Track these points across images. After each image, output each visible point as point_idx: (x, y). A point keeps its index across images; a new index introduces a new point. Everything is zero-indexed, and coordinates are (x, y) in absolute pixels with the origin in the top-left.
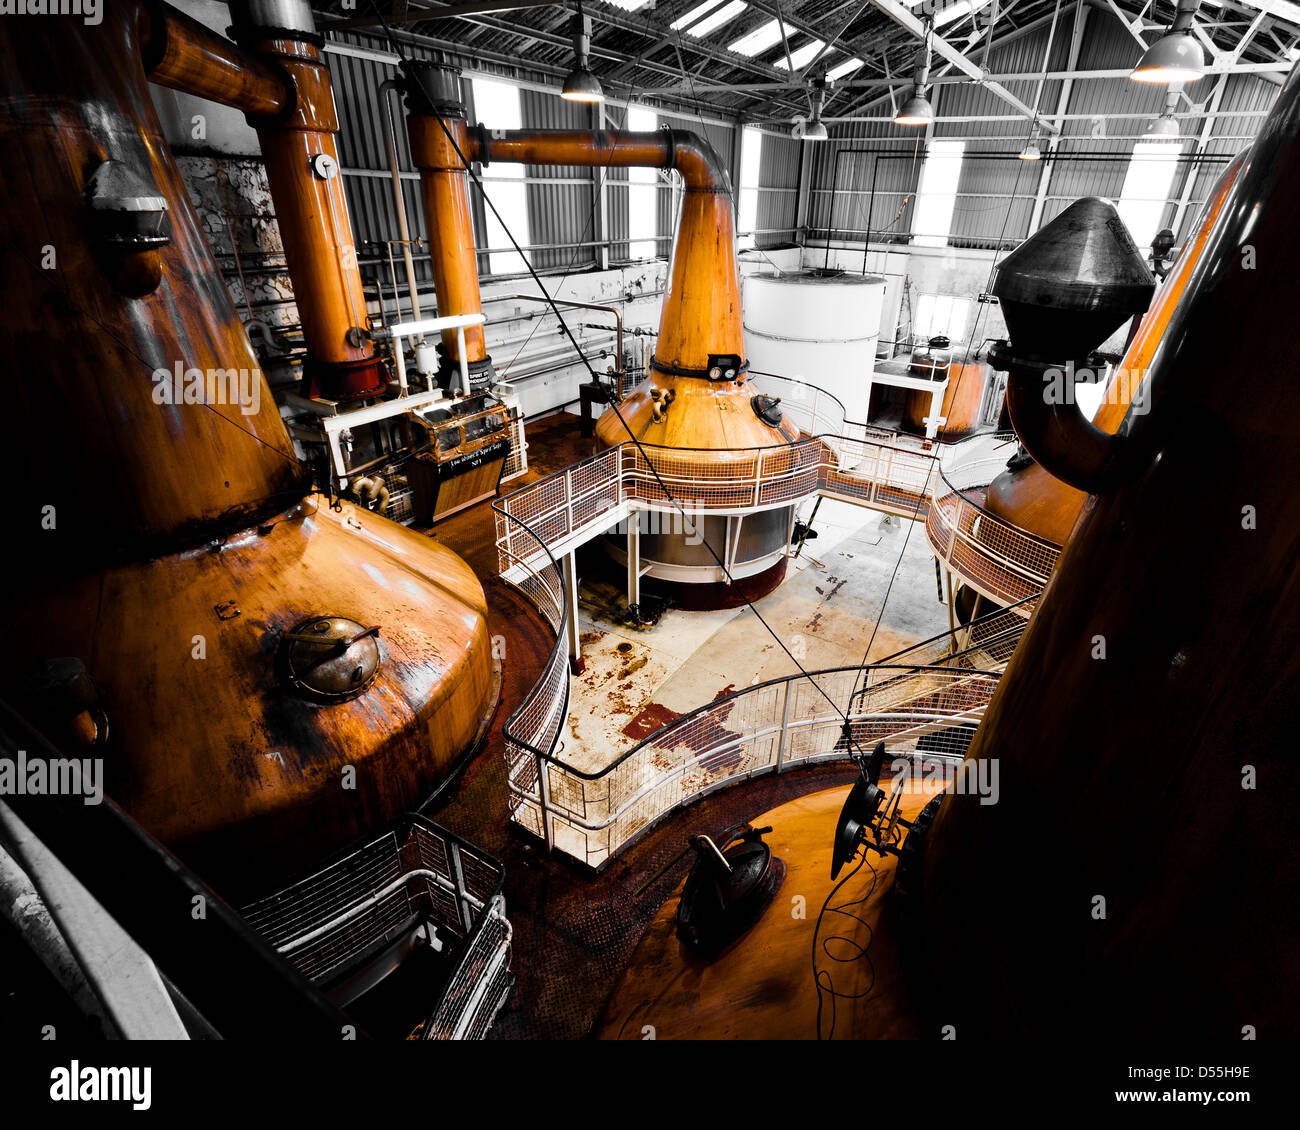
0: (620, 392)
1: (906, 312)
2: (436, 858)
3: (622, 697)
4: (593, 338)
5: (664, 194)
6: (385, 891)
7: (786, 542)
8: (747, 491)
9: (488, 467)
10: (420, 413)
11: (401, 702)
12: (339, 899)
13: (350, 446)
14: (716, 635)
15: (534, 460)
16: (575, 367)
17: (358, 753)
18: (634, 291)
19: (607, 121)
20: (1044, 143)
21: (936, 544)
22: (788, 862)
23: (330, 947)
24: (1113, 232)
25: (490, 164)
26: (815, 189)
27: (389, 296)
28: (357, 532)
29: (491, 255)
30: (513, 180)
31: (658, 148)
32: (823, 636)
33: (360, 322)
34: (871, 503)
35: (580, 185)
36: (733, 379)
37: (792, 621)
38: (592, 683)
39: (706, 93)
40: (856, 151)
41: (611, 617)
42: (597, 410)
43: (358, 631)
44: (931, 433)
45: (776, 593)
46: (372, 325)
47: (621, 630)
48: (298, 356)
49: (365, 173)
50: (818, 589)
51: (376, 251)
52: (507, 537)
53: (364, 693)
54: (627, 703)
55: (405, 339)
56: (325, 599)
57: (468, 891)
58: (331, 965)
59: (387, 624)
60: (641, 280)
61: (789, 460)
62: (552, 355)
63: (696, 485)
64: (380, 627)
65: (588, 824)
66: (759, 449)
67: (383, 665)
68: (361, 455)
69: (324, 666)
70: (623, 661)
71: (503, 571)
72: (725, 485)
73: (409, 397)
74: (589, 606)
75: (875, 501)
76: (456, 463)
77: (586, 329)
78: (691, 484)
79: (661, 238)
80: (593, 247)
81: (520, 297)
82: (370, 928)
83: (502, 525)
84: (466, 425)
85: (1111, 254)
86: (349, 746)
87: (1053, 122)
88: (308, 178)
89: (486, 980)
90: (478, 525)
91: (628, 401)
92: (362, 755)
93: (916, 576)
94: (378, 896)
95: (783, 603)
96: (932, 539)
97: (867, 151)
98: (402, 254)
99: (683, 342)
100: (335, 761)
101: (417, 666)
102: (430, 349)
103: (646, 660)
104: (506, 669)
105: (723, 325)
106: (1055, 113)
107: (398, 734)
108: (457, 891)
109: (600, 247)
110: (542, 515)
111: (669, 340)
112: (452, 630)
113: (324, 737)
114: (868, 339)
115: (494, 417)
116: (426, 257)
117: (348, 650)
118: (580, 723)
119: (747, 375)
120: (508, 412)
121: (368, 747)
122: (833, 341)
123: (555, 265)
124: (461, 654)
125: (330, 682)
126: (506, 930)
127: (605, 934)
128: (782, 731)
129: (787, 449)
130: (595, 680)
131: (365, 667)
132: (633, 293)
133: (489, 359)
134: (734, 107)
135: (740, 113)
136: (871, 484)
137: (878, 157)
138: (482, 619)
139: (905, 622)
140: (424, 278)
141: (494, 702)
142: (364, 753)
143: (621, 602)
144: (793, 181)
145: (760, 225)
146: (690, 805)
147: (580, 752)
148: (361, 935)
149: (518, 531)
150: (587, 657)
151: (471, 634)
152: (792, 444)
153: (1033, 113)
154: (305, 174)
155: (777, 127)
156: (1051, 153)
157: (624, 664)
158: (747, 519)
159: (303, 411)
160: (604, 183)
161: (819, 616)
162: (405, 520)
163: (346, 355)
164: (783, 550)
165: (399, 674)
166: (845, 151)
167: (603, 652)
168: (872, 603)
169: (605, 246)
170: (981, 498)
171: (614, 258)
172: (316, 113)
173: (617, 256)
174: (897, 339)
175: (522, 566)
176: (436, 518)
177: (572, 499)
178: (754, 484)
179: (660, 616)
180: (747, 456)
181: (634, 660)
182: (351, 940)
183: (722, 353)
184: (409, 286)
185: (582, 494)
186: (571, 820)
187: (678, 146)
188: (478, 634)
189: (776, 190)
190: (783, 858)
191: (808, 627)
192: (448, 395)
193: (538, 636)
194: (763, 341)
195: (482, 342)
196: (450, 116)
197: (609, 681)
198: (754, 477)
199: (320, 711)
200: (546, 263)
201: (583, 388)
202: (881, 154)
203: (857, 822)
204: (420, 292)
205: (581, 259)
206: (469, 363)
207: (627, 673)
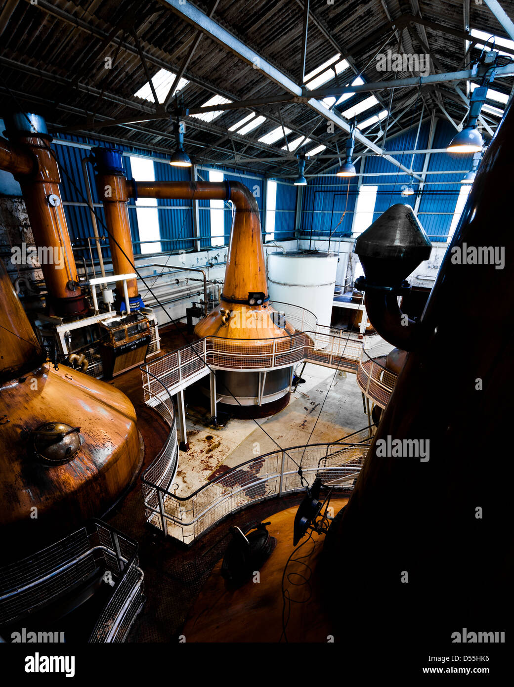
0: (206, 312)
1: (350, 271)
2: (107, 540)
3: (208, 462)
4: (193, 286)
5: (227, 213)
6: (82, 557)
7: (289, 385)
8: (268, 360)
9: (140, 349)
10: (105, 323)
11: (91, 464)
12: (58, 561)
13: (70, 339)
14: (255, 431)
15: (164, 346)
16: (185, 300)
17: (69, 490)
18: (214, 262)
19: (198, 177)
20: (417, 186)
21: (361, 385)
22: (278, 539)
23: (54, 584)
24: (409, 220)
25: (138, 199)
26: (304, 210)
27: (90, 265)
28: (70, 381)
29: (141, 244)
30: (151, 207)
31: (221, 190)
32: (307, 431)
33: (74, 277)
34: (330, 365)
35: (186, 209)
36: (261, 304)
37: (292, 424)
38: (193, 456)
39: (248, 163)
40: (324, 191)
41: (203, 423)
42: (195, 321)
43: (69, 429)
44: (362, 331)
45: (284, 410)
46: (79, 279)
47: (207, 430)
48: (44, 295)
49: (77, 204)
50: (305, 408)
51: (83, 243)
52: (149, 384)
53: (72, 460)
54: (210, 465)
55: (97, 286)
56: (53, 414)
57: (123, 556)
58: (55, 593)
59: (84, 426)
60: (217, 256)
61: (290, 344)
62: (173, 294)
63: (243, 357)
64: (80, 428)
65: (183, 523)
66: (274, 338)
67: (83, 446)
68: (77, 344)
69: (52, 447)
70: (208, 444)
71: (147, 400)
72: (258, 357)
73: (100, 315)
74: (192, 418)
75: (332, 364)
76: (123, 347)
77: (189, 281)
78: (241, 357)
79: (227, 235)
80: (193, 240)
81: (156, 265)
82: (75, 575)
83: (146, 378)
84: (128, 328)
85: (407, 231)
86: (65, 486)
87: (420, 176)
88: (46, 207)
89: (130, 599)
90: (135, 378)
91: (210, 316)
92: (71, 491)
93: (354, 401)
94: (78, 559)
95: (288, 415)
96: (359, 382)
97: (330, 191)
98: (96, 245)
99: (236, 287)
100: (58, 493)
101: (100, 447)
102: (109, 291)
103: (220, 444)
104: (146, 448)
105: (256, 278)
106: (422, 171)
107: (89, 480)
108: (117, 556)
109: (196, 240)
110: (166, 373)
111: (229, 285)
112: (118, 429)
113: (52, 481)
114: (330, 284)
115: (142, 324)
116: (108, 246)
117: (64, 439)
118: (187, 475)
119: (268, 303)
120: (150, 322)
121: (74, 486)
122: (312, 286)
123: (174, 249)
124: (122, 440)
125: (55, 455)
126: (141, 574)
127: (192, 576)
128: (281, 476)
129: (289, 338)
130: (194, 454)
131: (72, 447)
132: (213, 263)
133: (140, 296)
134: (263, 170)
135: (266, 173)
136: (330, 356)
137: (335, 195)
138: (133, 423)
139: (348, 424)
140: (108, 256)
141: (140, 464)
142: (72, 489)
143: (208, 415)
144: (293, 207)
145: (276, 229)
146: (236, 513)
147: (186, 489)
148: (70, 578)
149: (154, 381)
150: (191, 443)
151: (128, 431)
152: (291, 336)
153: (410, 171)
154: (44, 204)
155: (285, 180)
156: (420, 191)
157: (209, 446)
158: (269, 373)
159: (47, 323)
160: (197, 208)
161: (306, 421)
162: (98, 376)
163: (67, 294)
164: (288, 389)
165: (90, 451)
166: (319, 191)
167: (199, 440)
168: (332, 414)
169: (199, 240)
170: (384, 362)
171: (204, 246)
172: (49, 174)
173: (205, 245)
174: (345, 285)
175: (156, 398)
176: (114, 375)
177: (181, 364)
178: (272, 356)
179: (227, 422)
180: (269, 342)
181: (214, 444)
182: (65, 581)
183: (256, 291)
184: (99, 260)
185: (186, 362)
186: (175, 521)
187: (232, 189)
188: (131, 431)
189: (284, 211)
190: (276, 537)
191: (300, 426)
192: (119, 314)
193: (163, 432)
194: (278, 286)
195: (136, 287)
196: (118, 175)
197: (201, 454)
198: (272, 353)
199: (50, 469)
200: (169, 248)
201: (188, 310)
202: (336, 193)
203: (306, 517)
204: (105, 263)
205: (187, 246)
206: (130, 298)
207: (210, 450)
